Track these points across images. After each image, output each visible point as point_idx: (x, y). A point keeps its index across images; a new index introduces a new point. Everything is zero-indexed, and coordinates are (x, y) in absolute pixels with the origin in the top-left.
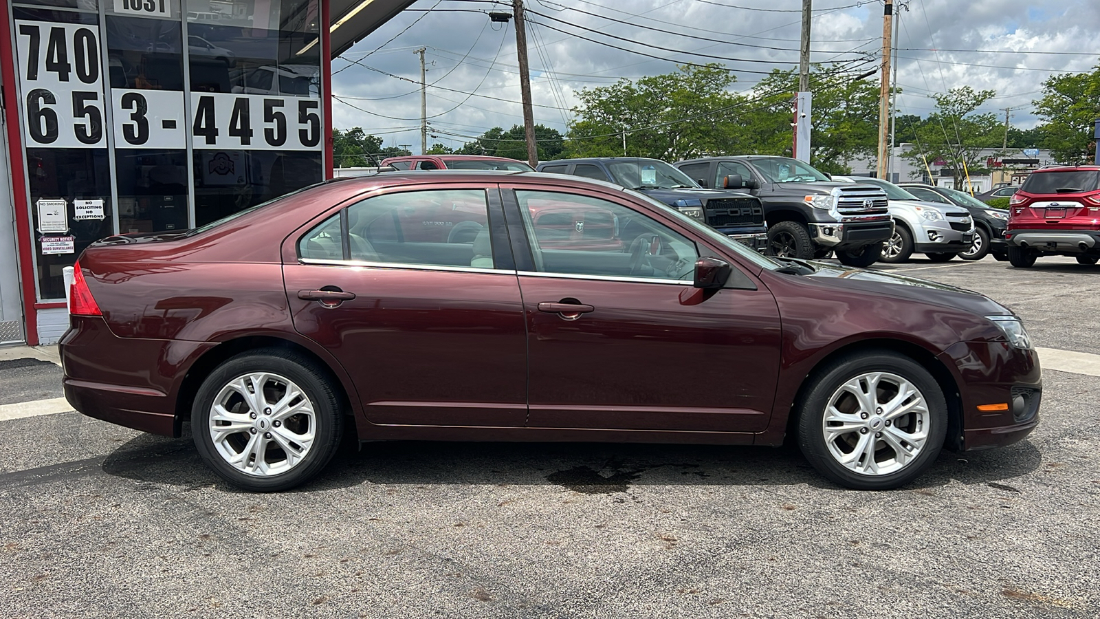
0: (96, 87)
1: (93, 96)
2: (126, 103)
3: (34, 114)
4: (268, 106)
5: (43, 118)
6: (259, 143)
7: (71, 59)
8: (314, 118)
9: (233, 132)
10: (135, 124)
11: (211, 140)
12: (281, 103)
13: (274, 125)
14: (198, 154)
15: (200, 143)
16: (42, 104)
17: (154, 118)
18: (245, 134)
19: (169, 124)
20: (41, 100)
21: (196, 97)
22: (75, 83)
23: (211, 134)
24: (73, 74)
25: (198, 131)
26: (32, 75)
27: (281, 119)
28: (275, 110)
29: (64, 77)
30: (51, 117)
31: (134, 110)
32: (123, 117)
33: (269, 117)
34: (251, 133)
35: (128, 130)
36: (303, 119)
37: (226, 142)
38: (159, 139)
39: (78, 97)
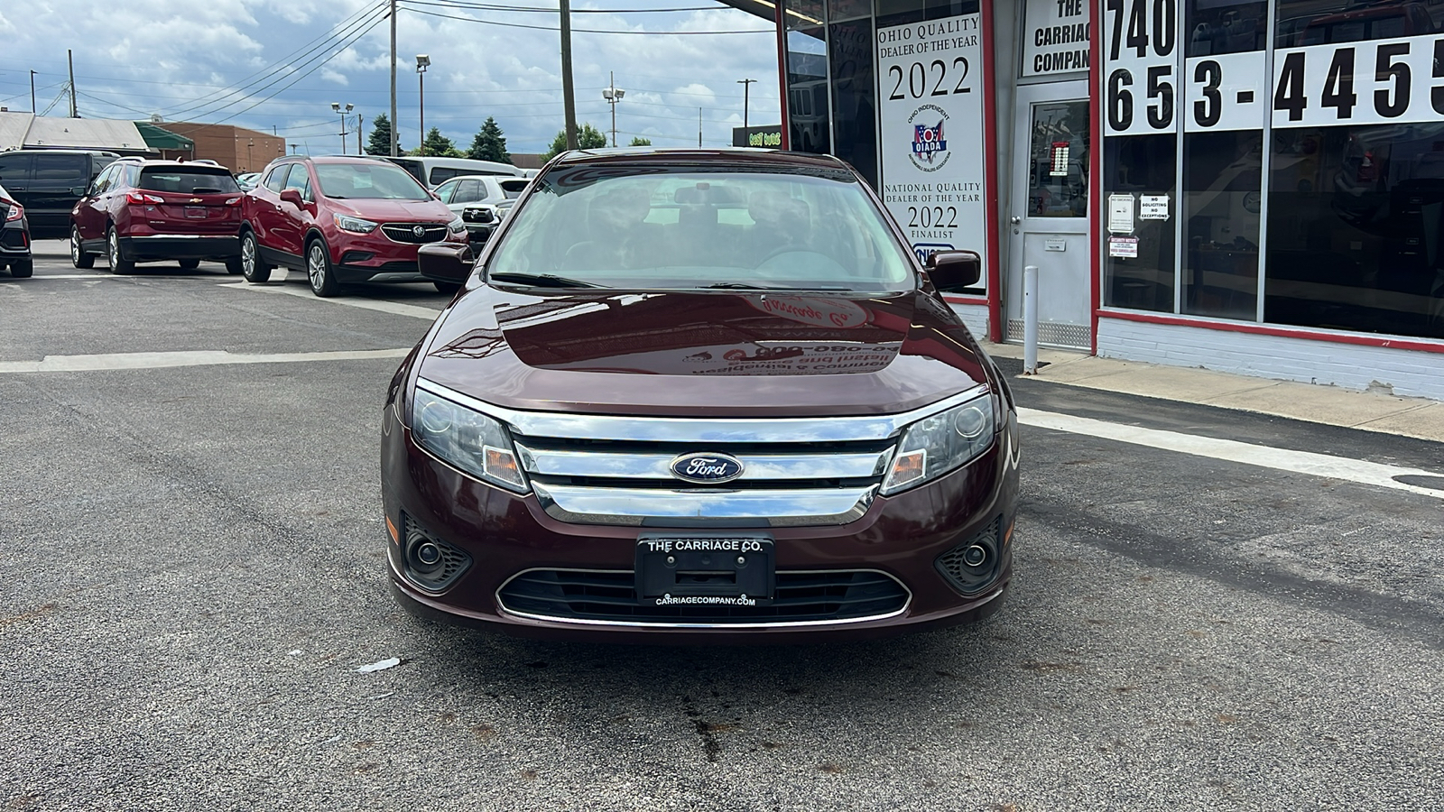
0: (1170, 60)
1: (1166, 70)
2: (1199, 77)
3: (1114, 96)
4: (1384, 53)
5: (1120, 102)
6: (1364, 114)
7: (1149, 31)
9: (1327, 100)
10: (1207, 100)
11: (1296, 115)
12: (1404, 49)
13: (1390, 85)
14: (1278, 134)
15: (1282, 119)
16: (1121, 88)
17: (1227, 90)
18: (1344, 102)
19: (1245, 97)
20: (1120, 80)
21: (1282, 55)
22: (1153, 59)
23: (1296, 105)
24: (1150, 48)
25: (1280, 103)
26: (1115, 56)
27: (1403, 73)
28: (1394, 60)
29: (1141, 53)
30: (1127, 97)
31: (1207, 83)
32: (1195, 92)
33: (1383, 70)
34: (1352, 100)
35: (1199, 106)
36: (1440, 70)
37: (1318, 116)
38: (1234, 118)
39: (1154, 72)
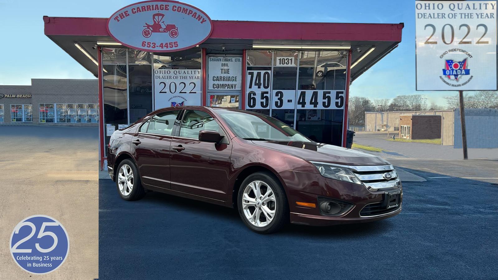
0: (268, 90)
1: (267, 93)
2: (277, 95)
3: (250, 98)
4: (325, 94)
5: (252, 100)
6: (320, 107)
7: (262, 82)
8: (342, 98)
9: (311, 103)
10: (279, 101)
11: (303, 106)
12: (329, 93)
13: (326, 100)
14: (299, 111)
15: (300, 107)
16: (252, 96)
17: (285, 99)
18: (316, 104)
19: (289, 101)
20: (252, 94)
21: (299, 92)
22: (263, 89)
23: (303, 104)
24: (262, 86)
25: (299, 103)
26: (250, 87)
27: (329, 98)
28: (327, 95)
29: (259, 87)
30: (254, 99)
31: (279, 97)
32: (276, 99)
33: (324, 97)
34: (317, 103)
35: (276, 103)
36: (337, 98)
37: (309, 107)
38: (286, 106)
39: (263, 93)
